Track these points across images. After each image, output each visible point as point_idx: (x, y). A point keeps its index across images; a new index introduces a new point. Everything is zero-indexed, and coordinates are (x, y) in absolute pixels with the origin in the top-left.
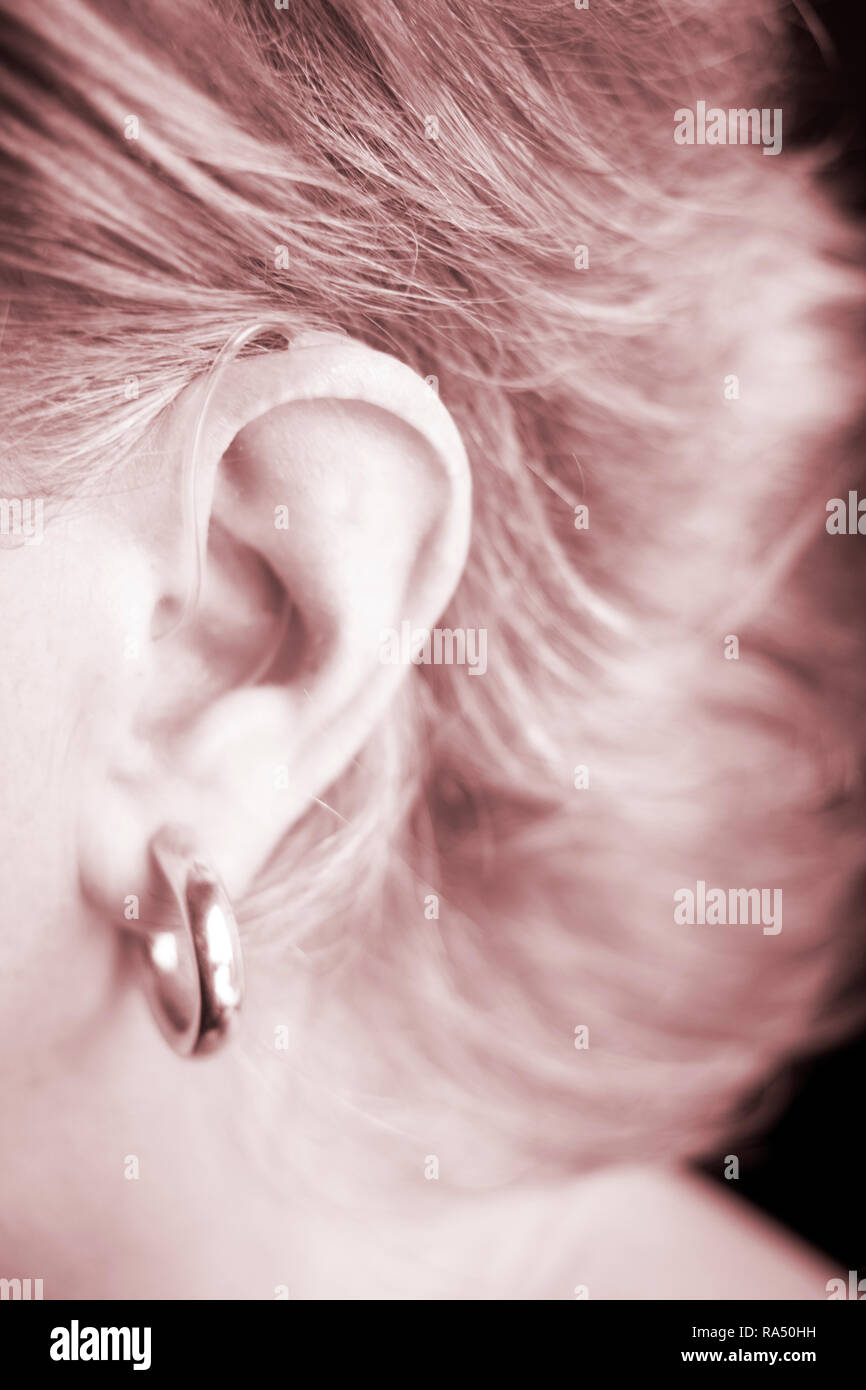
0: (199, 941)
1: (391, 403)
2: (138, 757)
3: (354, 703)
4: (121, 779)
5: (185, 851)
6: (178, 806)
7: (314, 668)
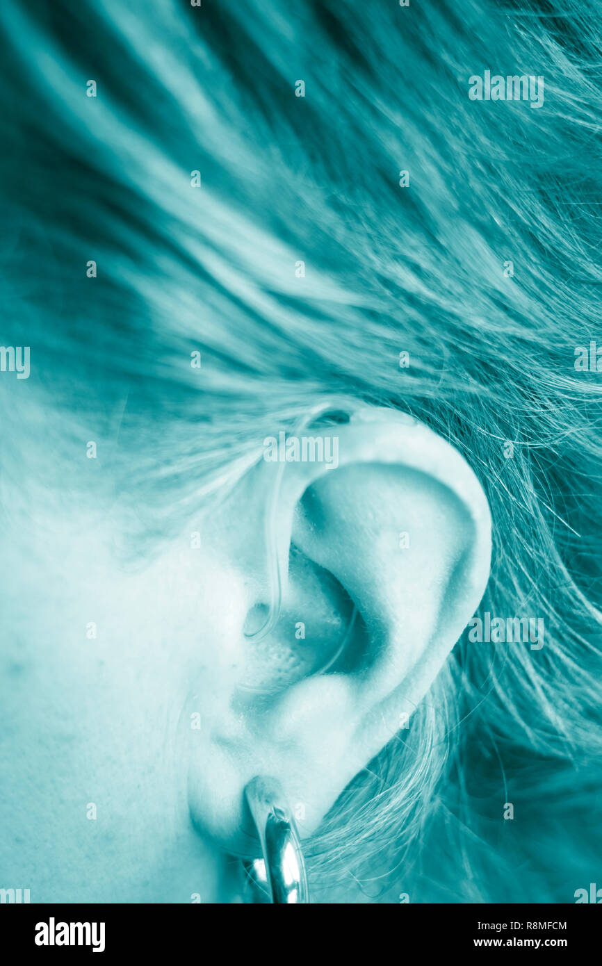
0: (274, 871)
1: (427, 467)
2: (235, 725)
3: (403, 688)
4: (223, 742)
5: (269, 799)
6: (267, 763)
7: (371, 663)
